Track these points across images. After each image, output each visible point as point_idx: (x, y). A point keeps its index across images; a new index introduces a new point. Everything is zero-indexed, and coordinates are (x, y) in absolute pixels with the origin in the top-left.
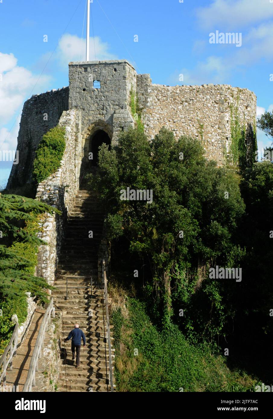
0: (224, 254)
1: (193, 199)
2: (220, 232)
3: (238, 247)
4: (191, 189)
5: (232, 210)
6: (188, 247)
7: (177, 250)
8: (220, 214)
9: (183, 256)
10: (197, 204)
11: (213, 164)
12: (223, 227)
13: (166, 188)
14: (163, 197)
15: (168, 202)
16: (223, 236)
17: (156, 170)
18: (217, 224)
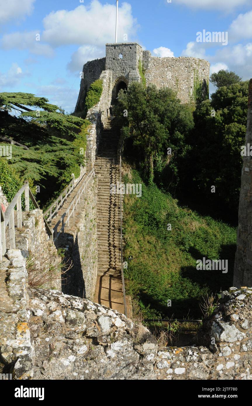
0: (181, 149)
1: (167, 119)
2: (179, 137)
3: (189, 145)
4: (166, 114)
5: (187, 126)
6: (162, 144)
7: (157, 145)
8: (180, 128)
9: (160, 149)
10: (168, 122)
11: (179, 101)
12: (182, 134)
13: (152, 113)
14: (150, 118)
15: (153, 121)
16: (180, 139)
17: (148, 104)
18: (178, 132)
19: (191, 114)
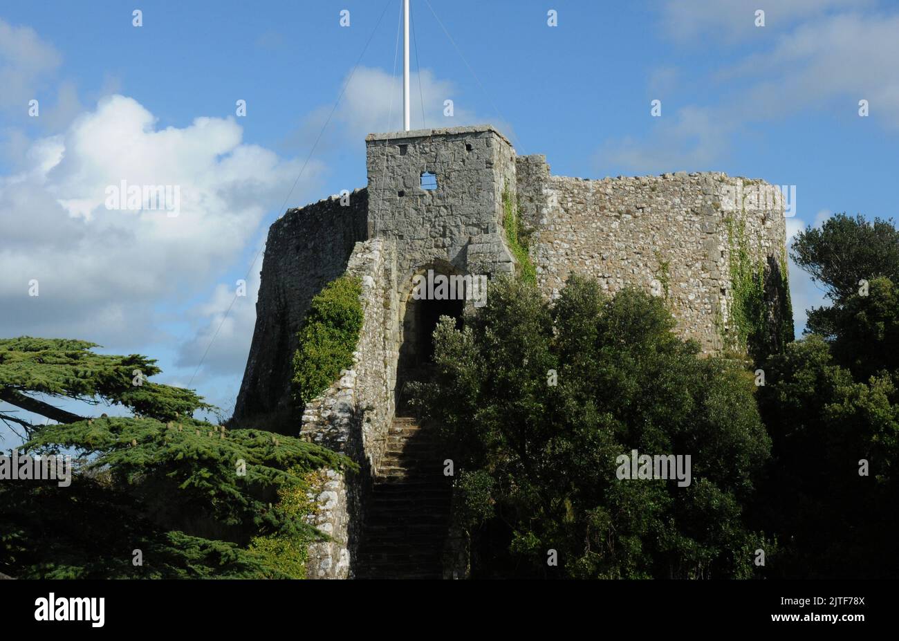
0: (726, 553)
1: (652, 429)
2: (715, 502)
3: (759, 536)
4: (647, 406)
5: (739, 450)
6: (643, 539)
7: (618, 546)
8: (714, 463)
9: (634, 559)
10: (660, 439)
11: (692, 348)
12: (723, 492)
13: (590, 405)
14: (583, 425)
15: (595, 437)
16: (722, 512)
17: (567, 366)
18: (708, 484)
19: (752, 403)
